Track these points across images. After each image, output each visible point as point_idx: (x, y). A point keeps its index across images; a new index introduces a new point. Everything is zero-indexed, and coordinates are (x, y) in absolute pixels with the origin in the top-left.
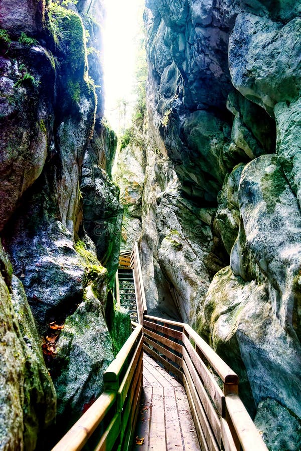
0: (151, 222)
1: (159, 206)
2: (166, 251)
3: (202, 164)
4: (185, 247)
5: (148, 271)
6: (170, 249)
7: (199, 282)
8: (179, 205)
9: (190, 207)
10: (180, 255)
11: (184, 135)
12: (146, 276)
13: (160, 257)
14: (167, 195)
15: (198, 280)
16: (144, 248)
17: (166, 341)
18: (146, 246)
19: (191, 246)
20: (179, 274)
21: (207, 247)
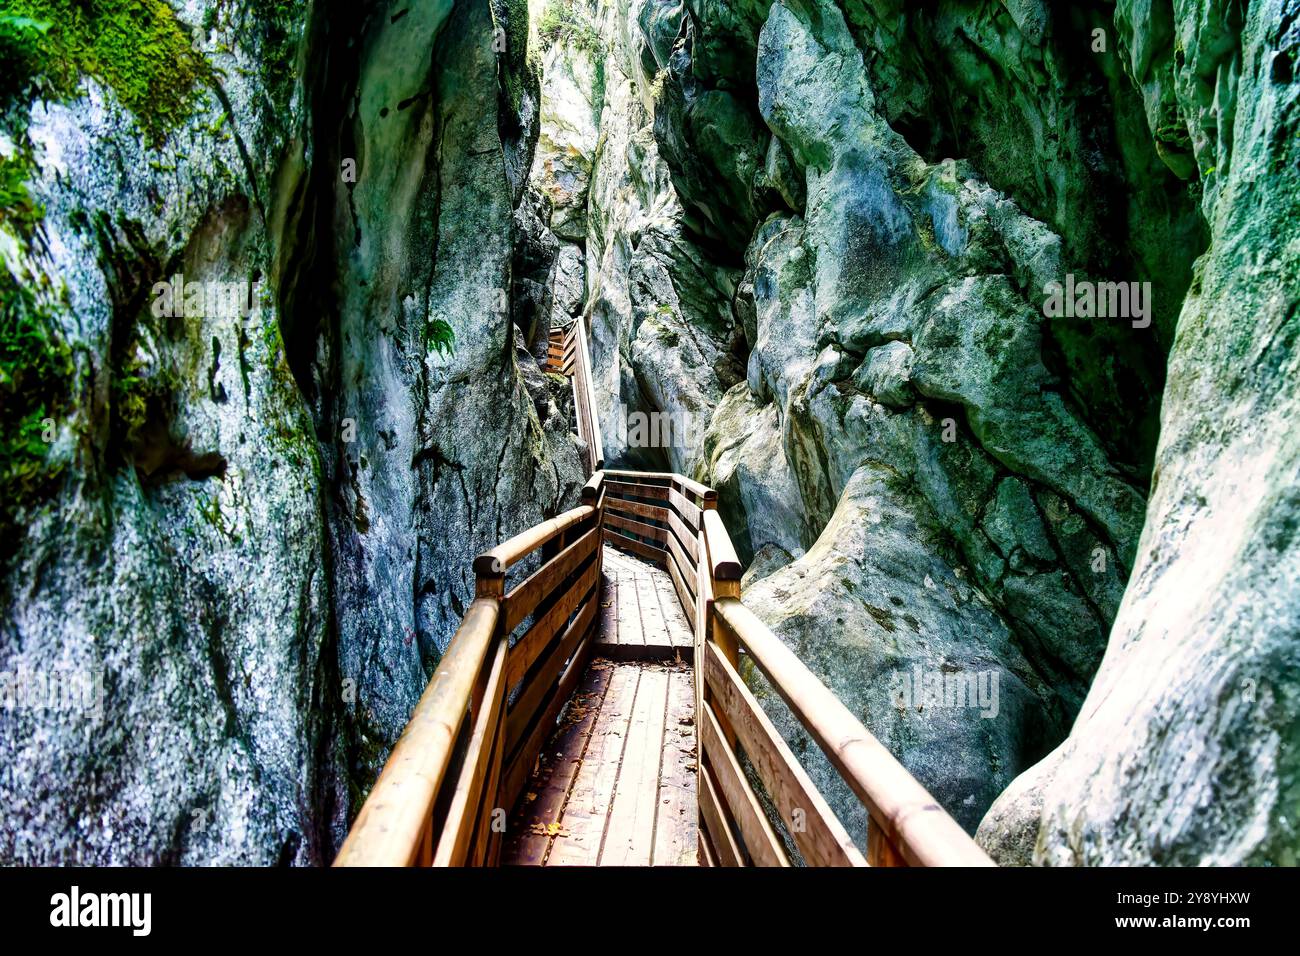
0: (615, 272)
1: (637, 252)
2: (647, 347)
3: (720, 190)
4: (683, 340)
5: (607, 381)
6: (654, 344)
7: (703, 405)
8: (676, 254)
9: (697, 261)
10: (674, 356)
11: (691, 131)
12: (600, 391)
13: (635, 358)
14: (654, 230)
15: (703, 401)
16: (597, 331)
17: (641, 509)
18: (603, 325)
19: (695, 339)
20: (670, 390)
21: (724, 342)
